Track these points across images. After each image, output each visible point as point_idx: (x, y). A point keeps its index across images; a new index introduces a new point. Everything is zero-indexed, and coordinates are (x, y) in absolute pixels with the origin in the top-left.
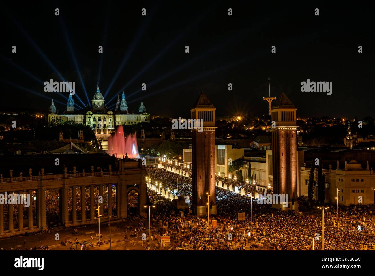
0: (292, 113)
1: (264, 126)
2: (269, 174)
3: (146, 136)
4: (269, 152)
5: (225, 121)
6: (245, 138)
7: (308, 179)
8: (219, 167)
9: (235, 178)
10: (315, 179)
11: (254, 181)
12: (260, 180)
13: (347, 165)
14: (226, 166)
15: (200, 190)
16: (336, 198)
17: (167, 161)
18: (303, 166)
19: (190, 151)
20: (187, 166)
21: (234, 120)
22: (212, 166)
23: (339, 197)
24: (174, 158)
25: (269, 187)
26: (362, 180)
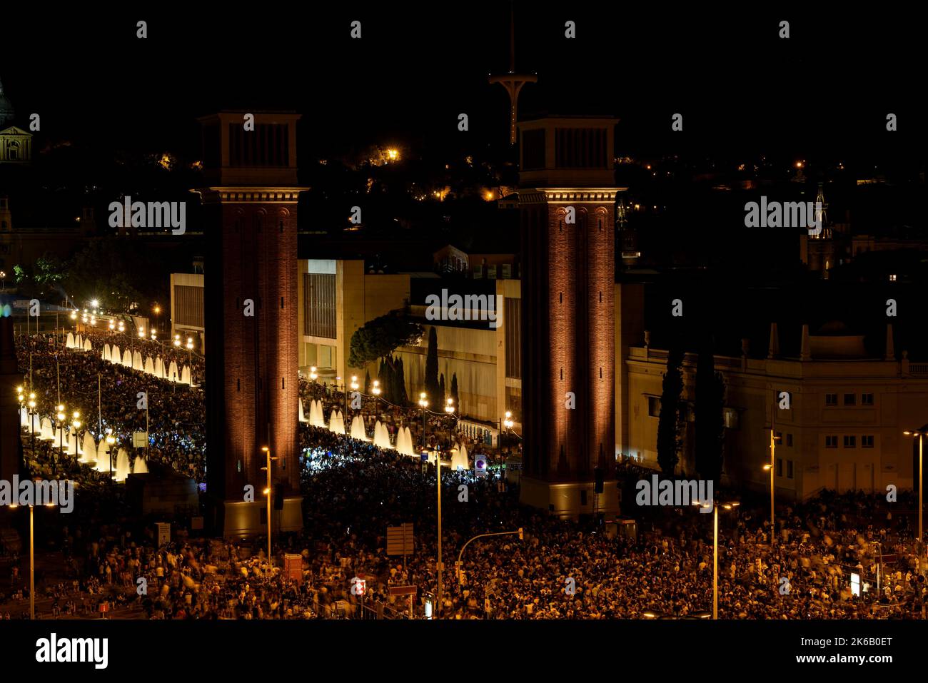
0: (600, 135)
1: (491, 184)
2: (509, 374)
3: (17, 221)
4: (509, 289)
5: (335, 167)
7: (658, 392)
8: (313, 347)
9: (376, 390)
10: (684, 394)
11: (450, 401)
12: (474, 398)
13: (808, 341)
14: (339, 343)
16: (767, 467)
17: (103, 324)
18: (641, 345)
19: (197, 281)
20: (184, 341)
21: (373, 162)
22: (284, 344)
23: (779, 463)
24: (133, 312)
25: (509, 422)
26: (868, 399)
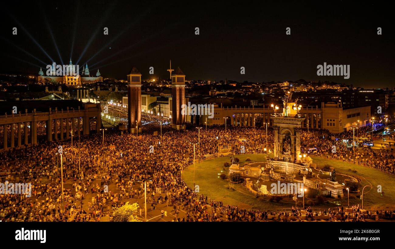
0: (183, 78)
1: (168, 84)
2: (170, 110)
3: (101, 90)
4: (170, 99)
5: (146, 82)
6: (157, 91)
8: (143, 107)
9: (152, 113)
11: (162, 114)
12: (166, 114)
14: (147, 106)
15: (133, 119)
16: (205, 123)
17: (113, 104)
19: (127, 98)
20: (124, 106)
21: (151, 81)
22: (139, 106)
23: (207, 122)
24: (118, 102)
25: (170, 117)
26: (219, 113)
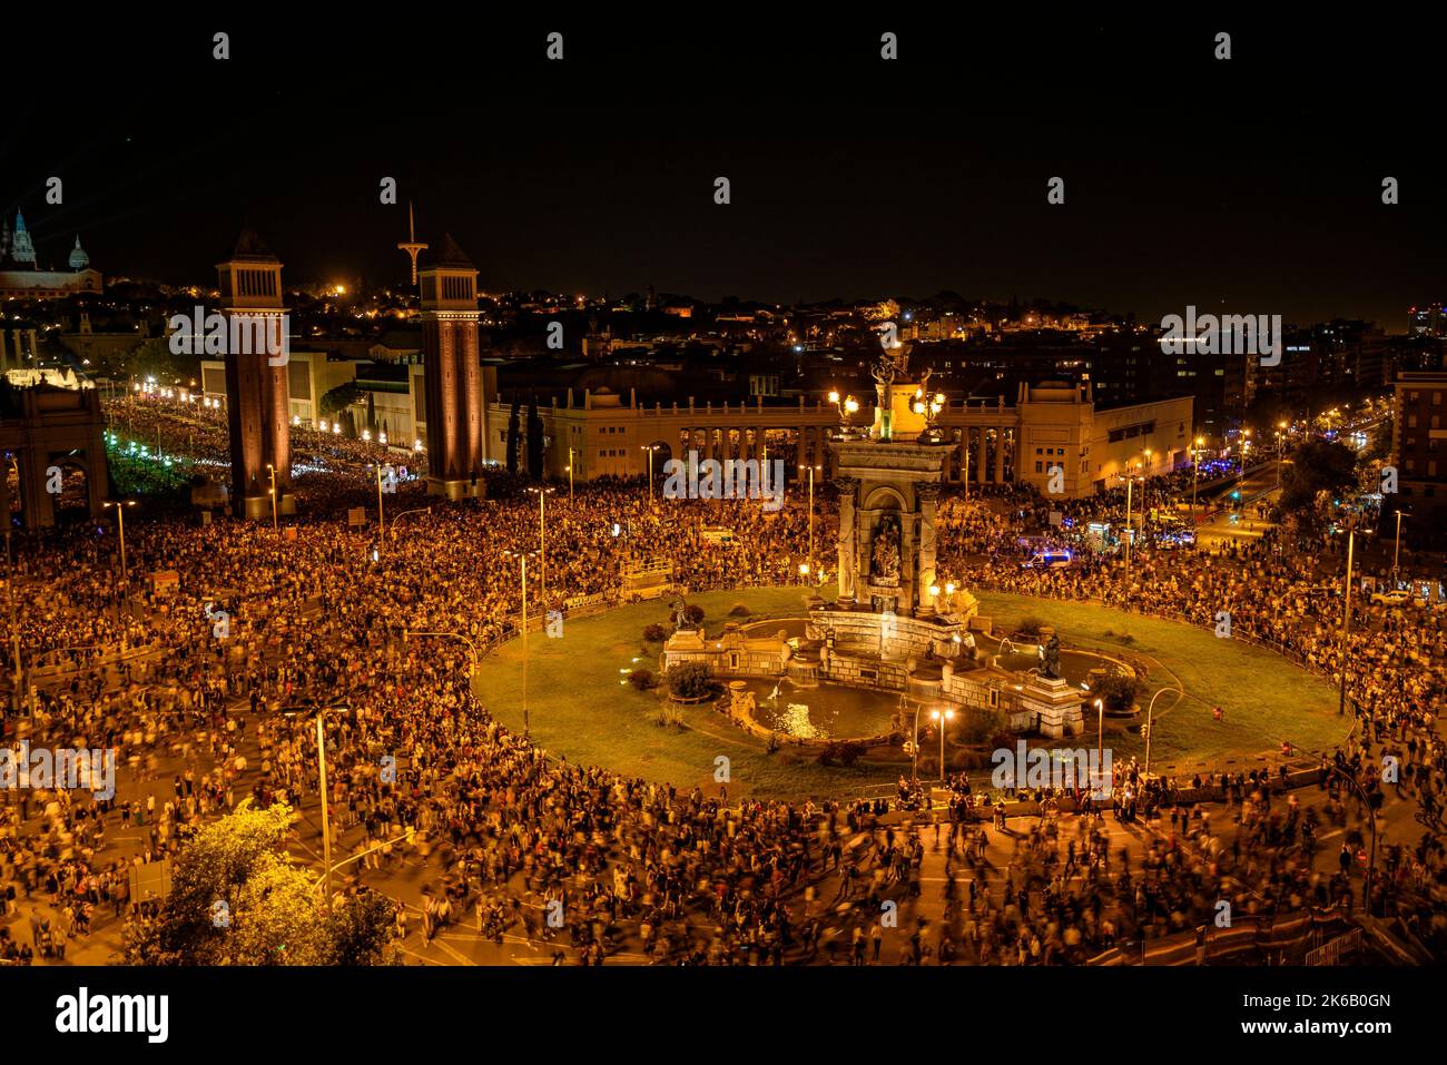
0: (468, 281)
1: (402, 308)
2: (418, 419)
3: (96, 329)
4: (416, 370)
5: (304, 297)
6: (356, 336)
7: (506, 428)
8: (296, 405)
9: (337, 429)
10: (521, 429)
11: (382, 435)
12: (397, 433)
13: (588, 396)
14: (312, 403)
15: (252, 460)
16: (568, 469)
17: (157, 392)
18: (496, 401)
19: (220, 366)
20: (212, 402)
21: (328, 294)
22: (279, 403)
23: (575, 465)
24: (178, 385)
25: (419, 446)
26: (622, 430)
